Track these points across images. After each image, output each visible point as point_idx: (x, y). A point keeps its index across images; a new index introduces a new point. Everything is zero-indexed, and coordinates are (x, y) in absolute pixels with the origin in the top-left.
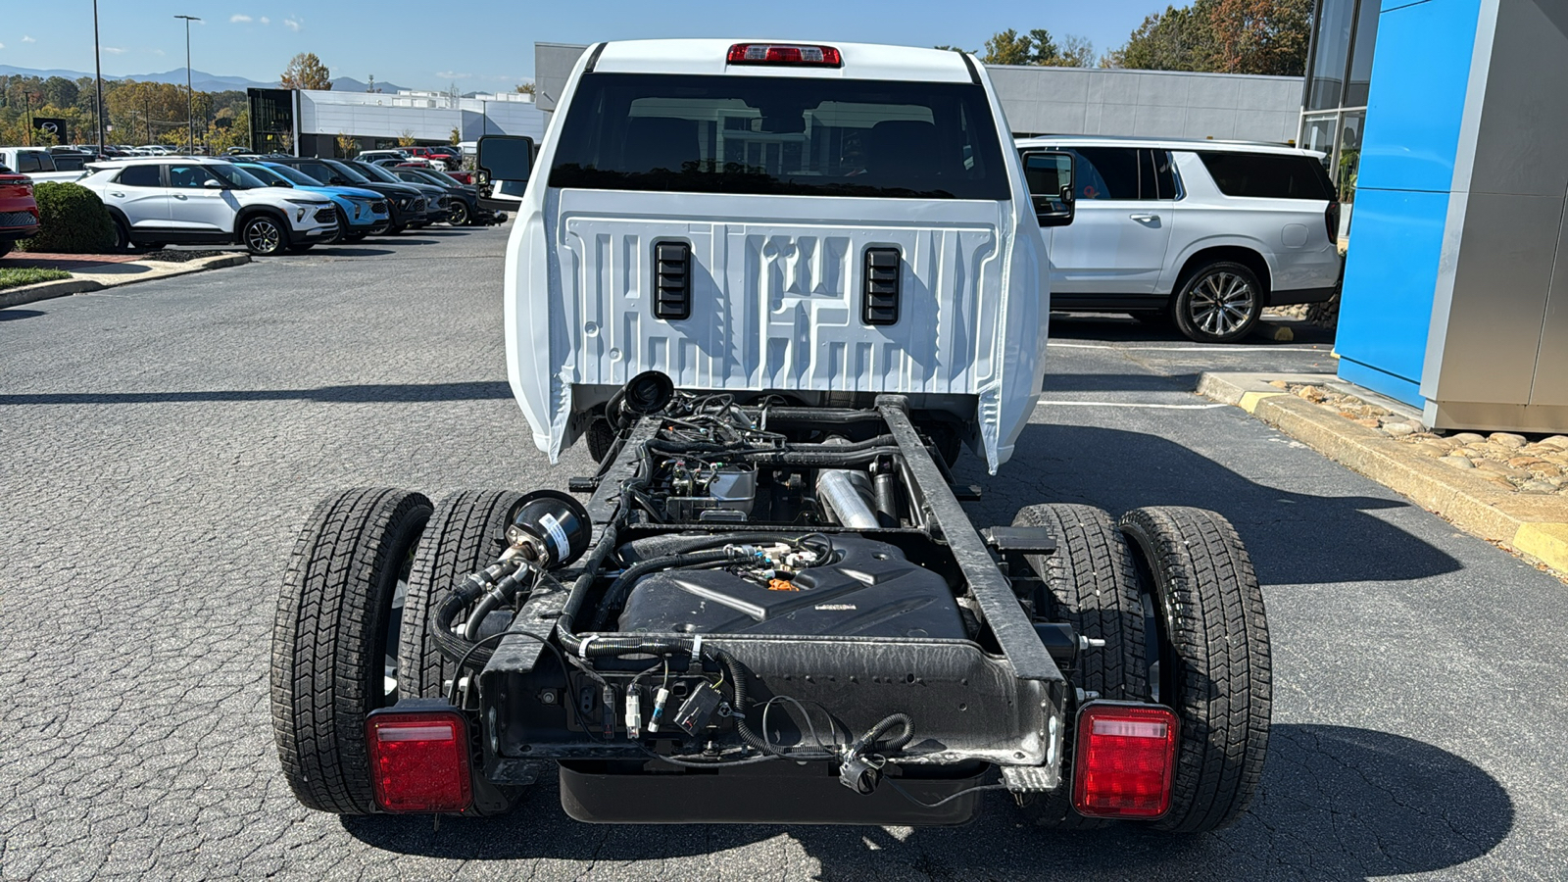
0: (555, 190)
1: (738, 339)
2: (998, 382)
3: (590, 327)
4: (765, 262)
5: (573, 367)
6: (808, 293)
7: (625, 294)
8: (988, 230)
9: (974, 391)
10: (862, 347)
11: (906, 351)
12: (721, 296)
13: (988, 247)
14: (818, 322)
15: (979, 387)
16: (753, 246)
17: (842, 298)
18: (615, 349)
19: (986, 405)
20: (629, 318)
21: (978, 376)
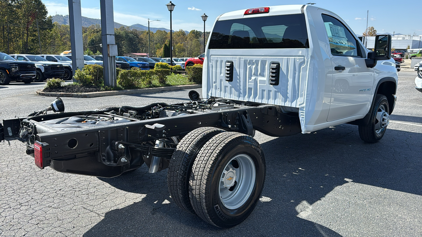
0: (209, 49)
1: (242, 87)
2: (304, 105)
3: (215, 83)
4: (248, 66)
5: (211, 92)
6: (257, 76)
7: (220, 75)
8: (303, 57)
9: (297, 107)
10: (269, 91)
11: (280, 93)
12: (238, 76)
13: (303, 62)
14: (259, 84)
15: (299, 106)
16: (245, 61)
17: (265, 77)
18: (219, 88)
19: (301, 111)
20: (221, 81)
21: (299, 102)
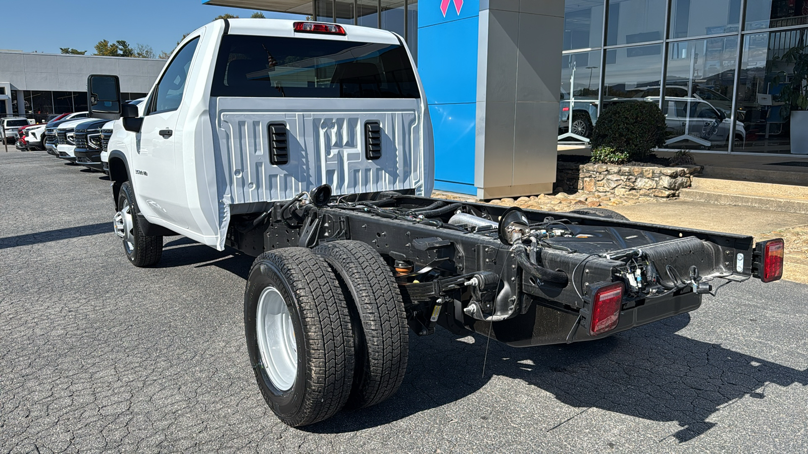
0: (213, 98)
1: (312, 172)
2: (422, 182)
3: (237, 172)
4: (322, 132)
5: (230, 195)
6: (341, 146)
7: (255, 152)
8: (413, 112)
9: (414, 188)
10: (367, 170)
11: (385, 172)
12: (303, 151)
13: (413, 120)
14: (348, 160)
15: (415, 185)
16: (316, 124)
17: (357, 148)
18: (252, 183)
19: (418, 193)
20: (258, 165)
21: (414, 180)
